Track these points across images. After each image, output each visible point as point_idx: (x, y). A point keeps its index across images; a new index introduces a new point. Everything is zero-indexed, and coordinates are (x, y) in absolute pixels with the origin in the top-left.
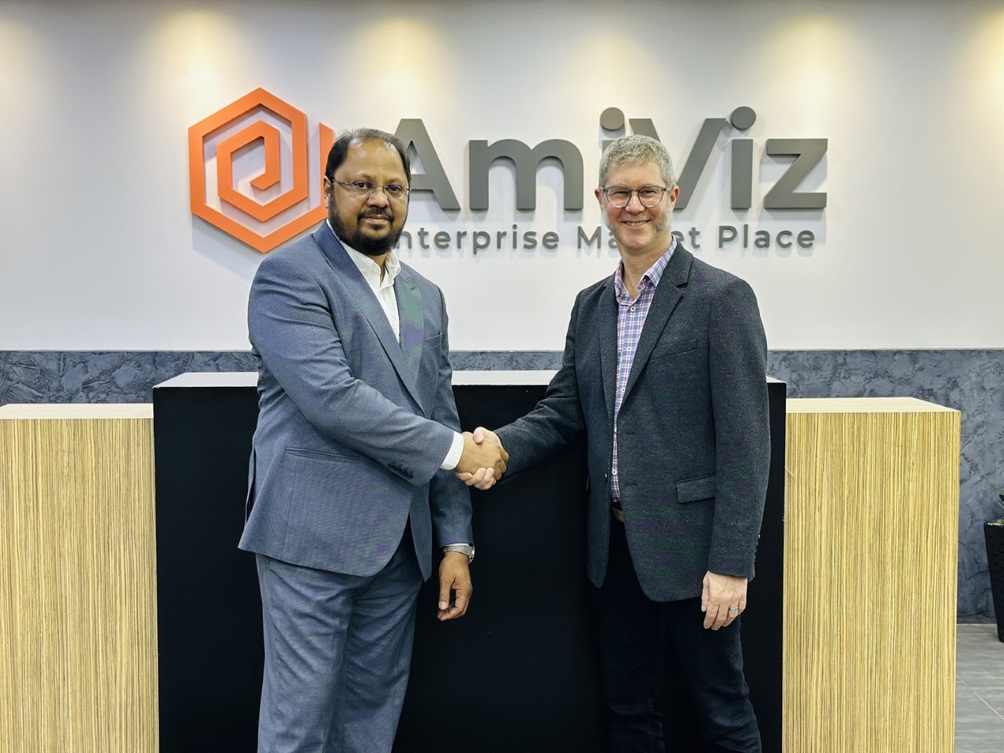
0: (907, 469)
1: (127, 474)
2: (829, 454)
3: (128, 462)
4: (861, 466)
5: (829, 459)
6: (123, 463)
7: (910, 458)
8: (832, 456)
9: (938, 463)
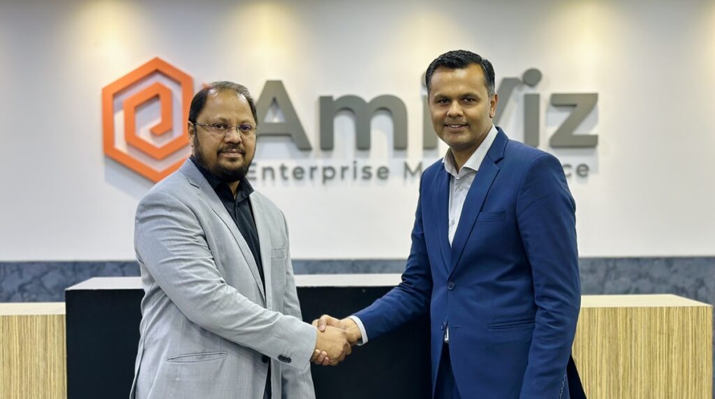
0: (670, 352)
1: (45, 359)
2: (607, 341)
3: (45, 349)
4: (633, 351)
5: (607, 345)
6: (41, 350)
7: (672, 343)
8: (609, 342)
9: (695, 348)
